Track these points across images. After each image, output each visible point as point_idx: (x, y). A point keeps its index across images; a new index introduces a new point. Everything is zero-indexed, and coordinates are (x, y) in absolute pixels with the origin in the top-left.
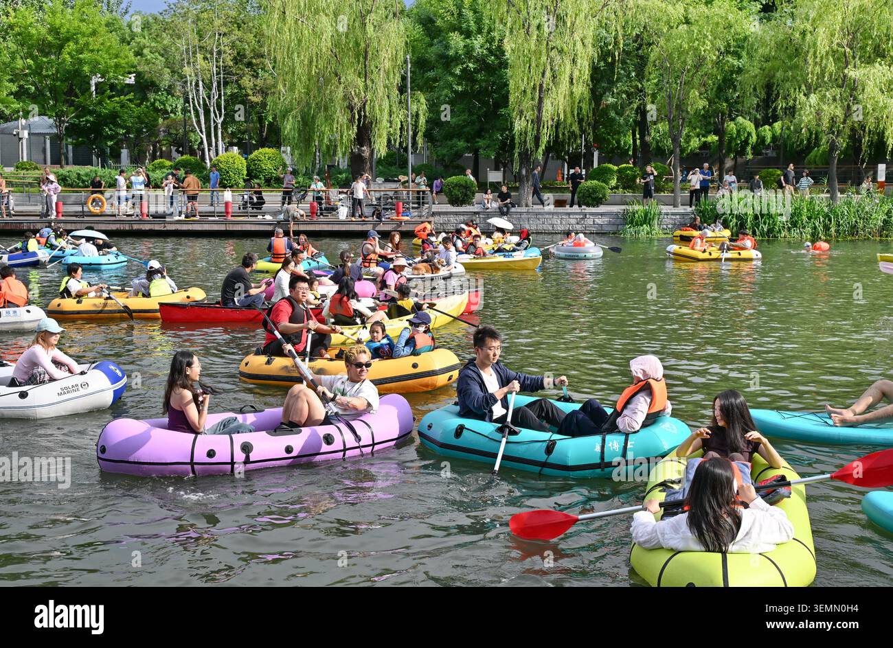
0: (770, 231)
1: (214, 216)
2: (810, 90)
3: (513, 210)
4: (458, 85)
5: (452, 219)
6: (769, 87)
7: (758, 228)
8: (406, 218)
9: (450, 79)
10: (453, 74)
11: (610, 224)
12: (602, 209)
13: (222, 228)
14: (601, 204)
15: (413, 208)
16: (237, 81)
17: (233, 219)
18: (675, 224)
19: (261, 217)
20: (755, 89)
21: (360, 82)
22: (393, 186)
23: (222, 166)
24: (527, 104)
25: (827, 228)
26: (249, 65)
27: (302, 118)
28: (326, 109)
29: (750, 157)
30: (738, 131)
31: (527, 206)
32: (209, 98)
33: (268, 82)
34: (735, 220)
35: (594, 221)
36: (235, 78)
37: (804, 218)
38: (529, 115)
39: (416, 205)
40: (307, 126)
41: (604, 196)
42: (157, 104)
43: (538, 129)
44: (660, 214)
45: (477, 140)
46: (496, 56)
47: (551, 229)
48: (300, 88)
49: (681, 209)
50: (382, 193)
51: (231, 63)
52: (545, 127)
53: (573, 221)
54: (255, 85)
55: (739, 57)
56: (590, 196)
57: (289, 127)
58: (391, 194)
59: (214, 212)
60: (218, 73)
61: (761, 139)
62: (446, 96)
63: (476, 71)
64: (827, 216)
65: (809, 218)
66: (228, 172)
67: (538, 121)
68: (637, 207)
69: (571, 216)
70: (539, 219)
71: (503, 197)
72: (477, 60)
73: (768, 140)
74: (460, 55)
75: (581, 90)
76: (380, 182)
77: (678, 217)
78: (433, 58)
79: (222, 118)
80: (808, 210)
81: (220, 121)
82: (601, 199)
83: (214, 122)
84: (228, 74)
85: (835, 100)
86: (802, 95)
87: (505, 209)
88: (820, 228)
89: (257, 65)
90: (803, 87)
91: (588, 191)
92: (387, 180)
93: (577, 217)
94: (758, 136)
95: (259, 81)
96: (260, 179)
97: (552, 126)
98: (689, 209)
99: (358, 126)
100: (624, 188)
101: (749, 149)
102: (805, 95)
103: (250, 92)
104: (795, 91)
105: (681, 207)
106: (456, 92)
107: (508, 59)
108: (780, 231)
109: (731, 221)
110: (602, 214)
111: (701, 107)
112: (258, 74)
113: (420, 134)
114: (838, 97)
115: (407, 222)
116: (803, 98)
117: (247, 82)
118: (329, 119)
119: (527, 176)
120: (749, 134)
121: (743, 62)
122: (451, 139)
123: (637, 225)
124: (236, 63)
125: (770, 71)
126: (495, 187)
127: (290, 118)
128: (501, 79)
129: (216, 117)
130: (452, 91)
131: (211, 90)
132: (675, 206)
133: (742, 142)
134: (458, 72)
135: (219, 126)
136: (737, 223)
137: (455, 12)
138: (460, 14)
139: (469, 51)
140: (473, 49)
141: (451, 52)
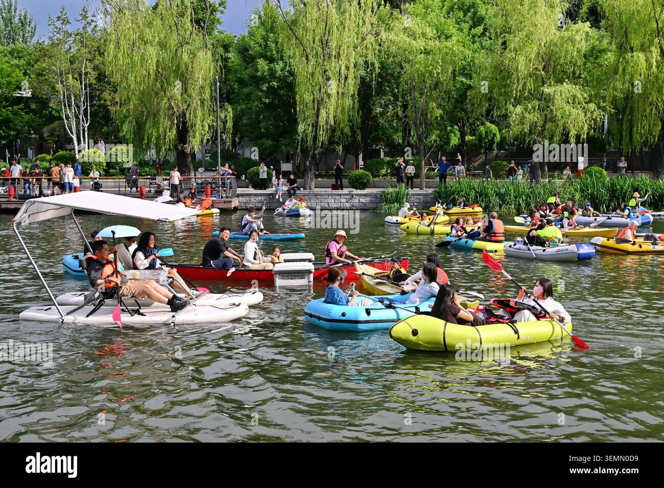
2: (518, 102)
3: (298, 192)
4: (266, 98)
5: (253, 199)
9: (260, 93)
10: (261, 90)
11: (371, 202)
12: (367, 191)
14: (367, 187)
16: (99, 95)
18: (420, 202)
22: (212, 174)
24: (310, 112)
26: (110, 83)
27: (137, 123)
28: (155, 116)
29: (495, 151)
30: (486, 133)
31: (310, 189)
32: (79, 108)
35: (359, 200)
36: (98, 93)
37: (512, 197)
38: (310, 121)
40: (140, 127)
41: (368, 181)
42: (54, 112)
43: (316, 132)
44: (408, 194)
45: (281, 139)
47: (327, 206)
49: (424, 191)
50: (203, 180)
51: (94, 82)
52: (322, 129)
53: (344, 200)
54: (114, 98)
55: (471, 78)
56: (357, 182)
57: (127, 129)
58: (210, 180)
60: (85, 89)
61: (504, 139)
62: (257, 106)
63: (280, 88)
64: (528, 196)
65: (515, 197)
67: (316, 125)
68: (391, 190)
69: (342, 197)
70: (318, 199)
71: (291, 182)
72: (279, 80)
74: (266, 76)
76: (201, 171)
78: (247, 78)
79: (88, 124)
80: (514, 192)
81: (86, 125)
82: (366, 183)
83: (83, 126)
84: (92, 90)
86: (511, 106)
87: (292, 192)
88: (523, 205)
90: (512, 100)
91: (356, 177)
92: (206, 170)
93: (346, 197)
94: (501, 137)
95: (116, 94)
96: (116, 169)
97: (327, 129)
98: (430, 191)
99: (177, 129)
101: (495, 146)
102: (513, 106)
103: (109, 103)
104: (506, 103)
105: (425, 189)
106: (264, 103)
109: (458, 200)
110: (365, 195)
112: (117, 90)
116: (511, 108)
117: (107, 95)
118: (156, 124)
119: (310, 167)
120: (495, 135)
122: (262, 139)
123: (390, 202)
124: (99, 82)
126: (286, 174)
129: (84, 123)
130: (262, 103)
131: (80, 101)
132: (421, 189)
133: (489, 141)
134: (265, 88)
135: (86, 129)
137: (263, 45)
138: (266, 46)
139: (272, 73)
140: (276, 72)
141: (259, 74)
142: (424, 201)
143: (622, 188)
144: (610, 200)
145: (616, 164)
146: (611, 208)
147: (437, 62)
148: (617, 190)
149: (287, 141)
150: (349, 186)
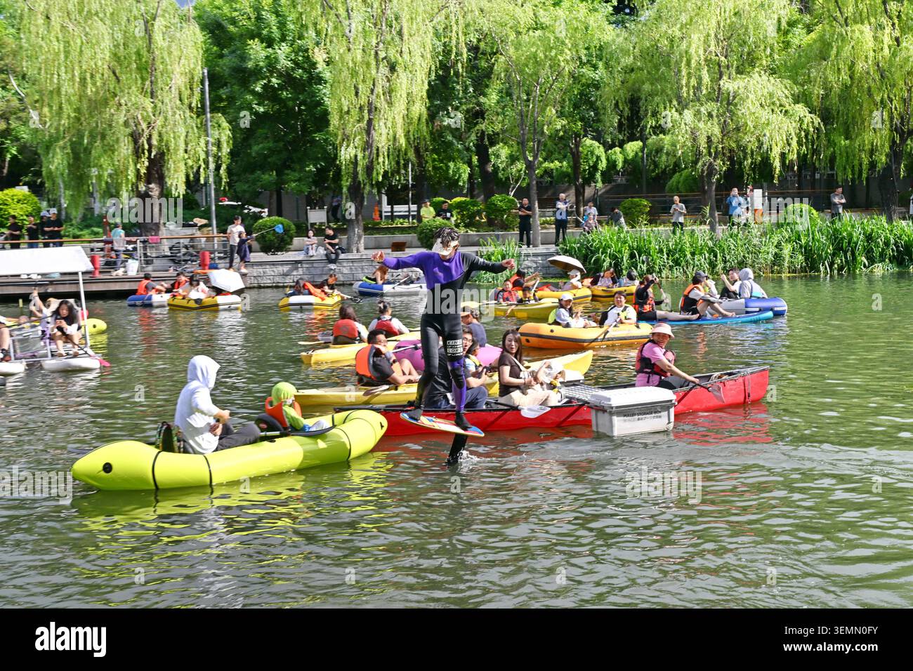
2: (682, 106)
3: (343, 256)
4: (258, 104)
5: (269, 270)
6: (634, 102)
7: (636, 269)
9: (249, 97)
10: (253, 93)
15: (220, 258)
20: (617, 105)
21: (148, 103)
22: (188, 231)
24: (354, 127)
25: (713, 265)
27: (72, 149)
28: (103, 137)
29: (600, 184)
31: (358, 251)
33: (13, 103)
34: (608, 260)
37: (688, 254)
38: (358, 140)
39: (222, 255)
40: (79, 159)
44: (520, 255)
46: (303, 68)
48: (68, 110)
49: (541, 249)
50: (175, 241)
58: (186, 242)
61: (612, 164)
63: (281, 87)
64: (711, 251)
65: (693, 254)
67: (369, 148)
68: (492, 248)
72: (281, 75)
73: (620, 165)
74: (262, 68)
75: (420, 109)
76: (170, 227)
77: (540, 258)
78: (227, 72)
80: (691, 245)
85: (710, 115)
86: (673, 111)
87: (333, 256)
90: (675, 103)
94: (608, 160)
95: (0, 103)
99: (149, 158)
100: (466, 226)
101: (598, 175)
102: (677, 111)
104: (665, 108)
105: (541, 247)
106: (256, 114)
107: (320, 73)
108: (660, 272)
109: (604, 261)
111: (559, 127)
113: (224, 167)
114: (714, 114)
116: (676, 115)
118: (110, 149)
119: (356, 215)
120: (598, 158)
121: (600, 73)
122: (253, 172)
125: (634, 84)
127: (58, 150)
128: (313, 96)
130: (252, 113)
133: (590, 167)
134: (258, 89)
136: (610, 263)
137: (253, 16)
138: (259, 18)
139: (271, 63)
140: (276, 59)
141: (250, 65)
142: (543, 264)
143: (850, 235)
144: (834, 255)
145: (829, 199)
146: (836, 266)
147: (563, 43)
148: (843, 238)
150: (419, 244)
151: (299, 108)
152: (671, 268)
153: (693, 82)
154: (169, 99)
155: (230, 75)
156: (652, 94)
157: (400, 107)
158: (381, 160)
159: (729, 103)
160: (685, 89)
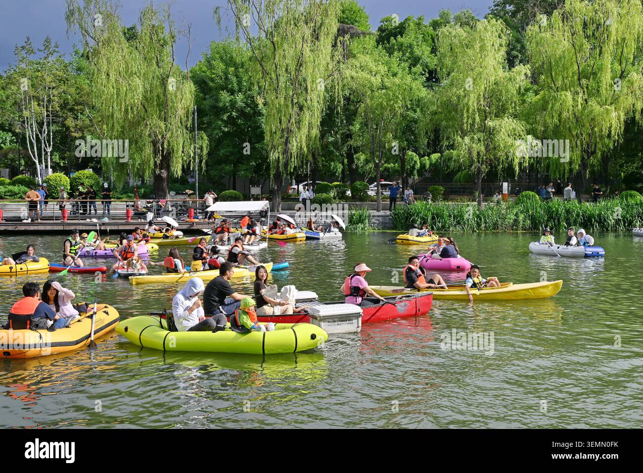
0: (443, 227)
1: (53, 220)
2: (464, 134)
3: (270, 214)
4: (225, 127)
6: (436, 131)
7: (435, 226)
8: (197, 220)
9: (220, 123)
10: (222, 120)
13: (60, 228)
15: (199, 213)
16: (62, 122)
17: (69, 221)
18: (380, 222)
19: (89, 220)
20: (427, 133)
21: (162, 124)
22: (181, 197)
23: (51, 183)
24: (277, 140)
26: (71, 110)
29: (416, 177)
31: (278, 211)
32: (41, 133)
33: (86, 122)
34: (419, 220)
36: (61, 119)
43: (287, 159)
44: (369, 216)
46: (250, 107)
48: (117, 127)
49: (382, 213)
51: (58, 109)
52: (293, 156)
54: (76, 125)
58: (181, 203)
59: (53, 217)
60: (48, 116)
61: (423, 166)
62: (217, 134)
63: (238, 117)
64: (478, 217)
66: (56, 188)
68: (353, 212)
72: (238, 110)
73: (428, 166)
74: (227, 107)
75: (315, 132)
76: (173, 195)
77: (381, 218)
78: (208, 108)
79: (51, 149)
81: (49, 150)
83: (45, 150)
84: (56, 116)
85: (479, 140)
86: (459, 137)
89: (77, 110)
90: (460, 132)
91: (320, 200)
92: (177, 194)
94: (421, 163)
95: (79, 122)
98: (388, 213)
99: (162, 155)
101: (415, 172)
102: (461, 137)
103: (73, 130)
104: (454, 135)
105: (382, 212)
106: (223, 132)
107: (260, 110)
108: (449, 228)
112: (78, 116)
113: (204, 161)
114: (482, 139)
115: (197, 224)
116: (460, 139)
117: (70, 122)
119: (278, 190)
120: (415, 162)
121: (418, 115)
122: (220, 165)
123: (355, 223)
124: (62, 109)
125: (437, 121)
126: (256, 198)
128: (256, 123)
129: (46, 147)
130: (221, 132)
131: (42, 128)
132: (378, 210)
133: (411, 167)
134: (225, 118)
135: (49, 153)
136: (421, 222)
137: (223, 77)
138: (227, 78)
139: (233, 104)
140: (236, 102)
141: (221, 105)
143: (557, 210)
144: (548, 221)
147: (397, 97)
148: (553, 211)
149: (245, 167)
151: (248, 130)
152: (455, 225)
153: (470, 121)
154: (175, 122)
155: (209, 110)
156: (447, 127)
157: (304, 131)
158: (293, 160)
159: (490, 133)
160: (465, 125)
